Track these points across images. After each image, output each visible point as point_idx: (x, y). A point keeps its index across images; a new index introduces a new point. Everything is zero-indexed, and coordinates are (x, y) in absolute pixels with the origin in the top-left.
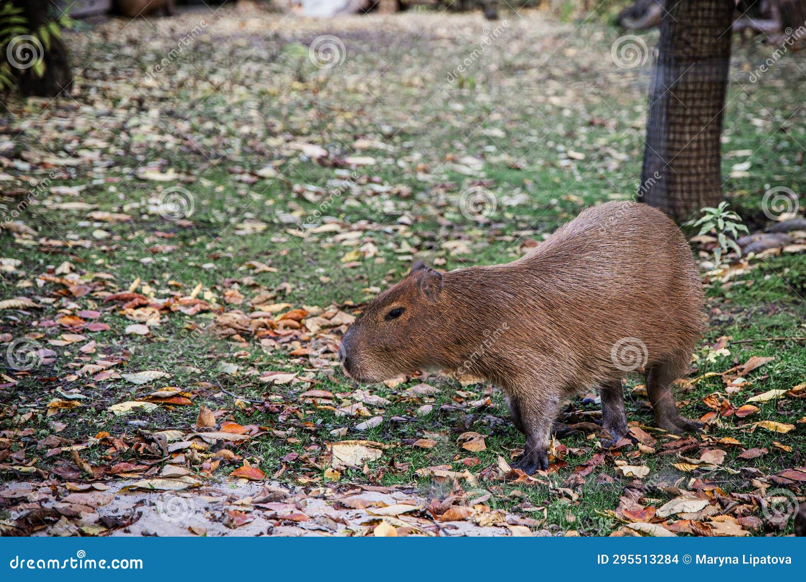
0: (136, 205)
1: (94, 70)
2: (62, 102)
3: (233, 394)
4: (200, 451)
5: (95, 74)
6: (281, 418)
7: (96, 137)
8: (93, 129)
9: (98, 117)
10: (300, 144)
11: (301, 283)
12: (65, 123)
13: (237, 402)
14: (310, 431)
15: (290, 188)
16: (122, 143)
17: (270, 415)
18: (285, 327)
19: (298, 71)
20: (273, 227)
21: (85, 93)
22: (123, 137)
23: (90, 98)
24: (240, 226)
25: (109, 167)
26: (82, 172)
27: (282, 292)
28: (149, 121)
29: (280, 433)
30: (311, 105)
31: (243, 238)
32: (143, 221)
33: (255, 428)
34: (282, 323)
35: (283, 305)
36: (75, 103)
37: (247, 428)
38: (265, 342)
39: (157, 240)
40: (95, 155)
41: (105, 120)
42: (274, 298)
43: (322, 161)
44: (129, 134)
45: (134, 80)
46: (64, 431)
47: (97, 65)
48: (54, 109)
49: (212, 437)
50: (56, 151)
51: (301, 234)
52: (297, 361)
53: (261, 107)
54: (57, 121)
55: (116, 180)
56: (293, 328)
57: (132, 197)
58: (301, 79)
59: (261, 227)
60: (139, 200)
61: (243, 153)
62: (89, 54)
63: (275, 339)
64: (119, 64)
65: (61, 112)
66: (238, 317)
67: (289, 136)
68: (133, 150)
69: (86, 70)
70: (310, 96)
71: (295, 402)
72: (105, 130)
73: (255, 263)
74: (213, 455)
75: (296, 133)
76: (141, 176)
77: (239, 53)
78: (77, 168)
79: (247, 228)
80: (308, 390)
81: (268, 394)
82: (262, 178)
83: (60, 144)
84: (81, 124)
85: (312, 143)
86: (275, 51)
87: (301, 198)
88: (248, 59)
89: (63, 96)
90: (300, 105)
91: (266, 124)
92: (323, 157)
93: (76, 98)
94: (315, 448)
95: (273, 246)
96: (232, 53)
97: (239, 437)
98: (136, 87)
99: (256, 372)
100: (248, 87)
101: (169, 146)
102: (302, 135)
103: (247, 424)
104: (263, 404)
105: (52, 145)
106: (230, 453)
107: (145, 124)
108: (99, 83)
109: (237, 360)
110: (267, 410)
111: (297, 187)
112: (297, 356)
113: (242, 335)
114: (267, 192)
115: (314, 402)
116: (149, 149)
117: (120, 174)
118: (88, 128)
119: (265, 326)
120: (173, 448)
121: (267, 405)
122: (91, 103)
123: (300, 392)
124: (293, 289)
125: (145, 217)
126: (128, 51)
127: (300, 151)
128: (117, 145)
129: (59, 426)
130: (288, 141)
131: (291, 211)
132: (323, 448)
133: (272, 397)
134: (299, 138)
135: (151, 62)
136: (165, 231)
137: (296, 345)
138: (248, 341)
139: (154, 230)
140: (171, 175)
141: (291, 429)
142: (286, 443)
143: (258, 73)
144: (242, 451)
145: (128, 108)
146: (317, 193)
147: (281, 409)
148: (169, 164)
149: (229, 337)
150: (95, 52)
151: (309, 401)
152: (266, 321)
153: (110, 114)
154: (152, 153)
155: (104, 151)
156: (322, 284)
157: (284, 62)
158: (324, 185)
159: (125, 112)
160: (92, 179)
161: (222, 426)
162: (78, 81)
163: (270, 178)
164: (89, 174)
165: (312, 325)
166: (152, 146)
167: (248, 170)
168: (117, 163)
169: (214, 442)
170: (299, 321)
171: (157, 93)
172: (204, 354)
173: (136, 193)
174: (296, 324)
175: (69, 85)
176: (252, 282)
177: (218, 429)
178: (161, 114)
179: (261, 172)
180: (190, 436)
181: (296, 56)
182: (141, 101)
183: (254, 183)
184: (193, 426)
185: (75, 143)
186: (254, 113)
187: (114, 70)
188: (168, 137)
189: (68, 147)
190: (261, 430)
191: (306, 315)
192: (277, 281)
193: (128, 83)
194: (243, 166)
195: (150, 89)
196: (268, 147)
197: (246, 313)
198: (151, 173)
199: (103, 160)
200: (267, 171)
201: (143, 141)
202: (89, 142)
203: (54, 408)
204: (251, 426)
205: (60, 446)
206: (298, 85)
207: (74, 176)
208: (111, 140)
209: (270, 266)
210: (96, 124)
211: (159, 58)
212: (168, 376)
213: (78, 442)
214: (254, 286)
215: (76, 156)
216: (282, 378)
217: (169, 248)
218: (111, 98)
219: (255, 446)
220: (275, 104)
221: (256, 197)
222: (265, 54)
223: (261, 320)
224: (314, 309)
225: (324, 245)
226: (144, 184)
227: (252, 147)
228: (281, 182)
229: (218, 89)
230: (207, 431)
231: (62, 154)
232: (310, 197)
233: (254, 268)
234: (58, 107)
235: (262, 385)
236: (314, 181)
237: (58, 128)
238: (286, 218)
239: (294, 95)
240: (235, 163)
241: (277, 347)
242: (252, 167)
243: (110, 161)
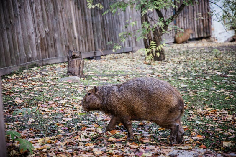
0: (178, 85)
1: (170, 55)
2: (163, 62)
3: (199, 128)
4: (192, 141)
5: (170, 56)
6: (211, 135)
7: (170, 70)
8: (169, 68)
9: (171, 65)
10: (216, 72)
11: (215, 103)
12: (163, 67)
13: (200, 130)
14: (217, 138)
15: (213, 82)
16: (175, 71)
17: (208, 134)
18: (211, 114)
19: (216, 55)
20: (209, 90)
21: (168, 60)
22: (176, 70)
23: (169, 61)
24: (201, 90)
25: (173, 76)
26: (167, 78)
27: (211, 105)
28: (181, 66)
29: (210, 138)
30: (219, 62)
31: (202, 93)
32: (179, 89)
33: (205, 137)
34: (211, 113)
35: (211, 109)
36: (165, 62)
37: (202, 136)
38: (207, 117)
39: (182, 93)
40: (169, 74)
41: (172, 66)
42: (209, 107)
43: (221, 75)
44: (177, 69)
45: (178, 57)
46: (162, 135)
47: (170, 54)
48: (161, 64)
49: (195, 138)
50: (161, 73)
51: (215, 92)
52: (214, 121)
53: (207, 63)
54: (161, 66)
55: (174, 79)
56: (213, 114)
57: (177, 83)
58: (216, 57)
59: (206, 90)
60: (179, 84)
61: (202, 74)
62: (169, 52)
63: (209, 116)
64: (175, 54)
65: (163, 64)
66: (201, 111)
67: (213, 70)
68: (178, 73)
69: (168, 55)
70: (219, 61)
71: (214, 131)
72: (172, 68)
73: (205, 99)
74: (195, 142)
75: (215, 69)
76: (179, 79)
77: (202, 51)
78: (166, 77)
79: (203, 91)
80: (217, 128)
81: (207, 129)
82: (207, 79)
83: (162, 71)
84: (167, 67)
85: (219, 71)
86: (210, 51)
87: (216, 84)
88: (204, 52)
89: (163, 61)
90: (216, 63)
91: (208, 67)
92: (221, 74)
93: (166, 61)
94: (219, 142)
95: (209, 95)
96: (201, 51)
97: (201, 138)
98: (179, 59)
99: (205, 124)
100: (204, 59)
101: (186, 72)
102: (216, 70)
103: (203, 135)
104: (206, 131)
105: (160, 72)
106: (199, 142)
107: (181, 67)
108: (171, 58)
109: (200, 121)
110: (207, 132)
111: (215, 82)
112: (214, 120)
113: (201, 115)
114: (208, 82)
115: (218, 131)
116: (181, 73)
117: (175, 78)
118: (168, 68)
119: (207, 113)
120: (186, 140)
121: (207, 131)
122: (169, 63)
123: (215, 129)
124: (213, 105)
125: (180, 88)
126: (177, 51)
127: (216, 73)
128: (174, 72)
129: (161, 133)
130: (213, 71)
131: (213, 87)
132: (221, 142)
133: (209, 130)
134: (215, 70)
135: (182, 53)
136: (184, 91)
137: (214, 118)
138: (203, 116)
139: (182, 90)
140: (186, 78)
141: (213, 137)
142: (212, 140)
143: (206, 55)
144: (201, 142)
145: (177, 63)
146: (219, 83)
147: (211, 132)
148: (186, 76)
149: (198, 115)
150: (170, 51)
151: (217, 131)
152: (207, 112)
153: (173, 65)
154: (182, 73)
155: (172, 73)
156: (220, 104)
157: (212, 53)
158: (221, 81)
159: (176, 64)
160: (169, 79)
161: (197, 136)
162: (166, 57)
163: (209, 79)
164: (168, 78)
165: (218, 113)
166: (182, 72)
167: (203, 78)
168: (174, 76)
169: (195, 139)
170: (215, 112)
171: (184, 60)
172: (186, 120)
173: (178, 82)
174: (214, 113)
175: (164, 58)
176: (204, 103)
177: (196, 136)
178: (184, 65)
179: (206, 78)
180: (190, 137)
181: (215, 52)
182: (180, 62)
183: (205, 80)
184: (190, 135)
185: (165, 71)
186: (205, 64)
187: (174, 55)
188: (186, 70)
189: (164, 72)
190: (206, 137)
191: (216, 111)
192: (210, 103)
193: (177, 58)
194: (202, 77)
195: (182, 59)
196: (208, 72)
197: (202, 110)
198: (182, 78)
199: (171, 75)
200: (208, 78)
201: (180, 71)
202: (168, 71)
203: (160, 130)
204: (203, 136)
205: (161, 138)
206: (215, 58)
207: (165, 78)
208: (173, 71)
209: (208, 99)
210: (170, 67)
211: (184, 52)
212: (185, 124)
213: (165, 137)
214: (204, 104)
215: (165, 74)
216: (211, 125)
217: (185, 95)
218: (173, 61)
219: (205, 141)
220: (210, 63)
221: (205, 84)
222: (208, 51)
223: (206, 112)
224: (218, 110)
225: (221, 95)
226: (180, 80)
227: (204, 72)
228: (211, 80)
229: (197, 59)
230: (193, 136)
231: (163, 73)
232: (218, 84)
233: (205, 100)
234: (162, 63)
235: (206, 127)
236: (219, 80)
237: (162, 68)
238: (212, 88)
239: (214, 60)
240: (200, 76)
241: (210, 118)
242: (204, 77)
243: (173, 75)
